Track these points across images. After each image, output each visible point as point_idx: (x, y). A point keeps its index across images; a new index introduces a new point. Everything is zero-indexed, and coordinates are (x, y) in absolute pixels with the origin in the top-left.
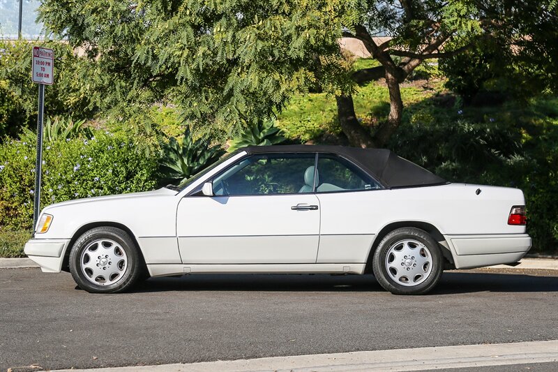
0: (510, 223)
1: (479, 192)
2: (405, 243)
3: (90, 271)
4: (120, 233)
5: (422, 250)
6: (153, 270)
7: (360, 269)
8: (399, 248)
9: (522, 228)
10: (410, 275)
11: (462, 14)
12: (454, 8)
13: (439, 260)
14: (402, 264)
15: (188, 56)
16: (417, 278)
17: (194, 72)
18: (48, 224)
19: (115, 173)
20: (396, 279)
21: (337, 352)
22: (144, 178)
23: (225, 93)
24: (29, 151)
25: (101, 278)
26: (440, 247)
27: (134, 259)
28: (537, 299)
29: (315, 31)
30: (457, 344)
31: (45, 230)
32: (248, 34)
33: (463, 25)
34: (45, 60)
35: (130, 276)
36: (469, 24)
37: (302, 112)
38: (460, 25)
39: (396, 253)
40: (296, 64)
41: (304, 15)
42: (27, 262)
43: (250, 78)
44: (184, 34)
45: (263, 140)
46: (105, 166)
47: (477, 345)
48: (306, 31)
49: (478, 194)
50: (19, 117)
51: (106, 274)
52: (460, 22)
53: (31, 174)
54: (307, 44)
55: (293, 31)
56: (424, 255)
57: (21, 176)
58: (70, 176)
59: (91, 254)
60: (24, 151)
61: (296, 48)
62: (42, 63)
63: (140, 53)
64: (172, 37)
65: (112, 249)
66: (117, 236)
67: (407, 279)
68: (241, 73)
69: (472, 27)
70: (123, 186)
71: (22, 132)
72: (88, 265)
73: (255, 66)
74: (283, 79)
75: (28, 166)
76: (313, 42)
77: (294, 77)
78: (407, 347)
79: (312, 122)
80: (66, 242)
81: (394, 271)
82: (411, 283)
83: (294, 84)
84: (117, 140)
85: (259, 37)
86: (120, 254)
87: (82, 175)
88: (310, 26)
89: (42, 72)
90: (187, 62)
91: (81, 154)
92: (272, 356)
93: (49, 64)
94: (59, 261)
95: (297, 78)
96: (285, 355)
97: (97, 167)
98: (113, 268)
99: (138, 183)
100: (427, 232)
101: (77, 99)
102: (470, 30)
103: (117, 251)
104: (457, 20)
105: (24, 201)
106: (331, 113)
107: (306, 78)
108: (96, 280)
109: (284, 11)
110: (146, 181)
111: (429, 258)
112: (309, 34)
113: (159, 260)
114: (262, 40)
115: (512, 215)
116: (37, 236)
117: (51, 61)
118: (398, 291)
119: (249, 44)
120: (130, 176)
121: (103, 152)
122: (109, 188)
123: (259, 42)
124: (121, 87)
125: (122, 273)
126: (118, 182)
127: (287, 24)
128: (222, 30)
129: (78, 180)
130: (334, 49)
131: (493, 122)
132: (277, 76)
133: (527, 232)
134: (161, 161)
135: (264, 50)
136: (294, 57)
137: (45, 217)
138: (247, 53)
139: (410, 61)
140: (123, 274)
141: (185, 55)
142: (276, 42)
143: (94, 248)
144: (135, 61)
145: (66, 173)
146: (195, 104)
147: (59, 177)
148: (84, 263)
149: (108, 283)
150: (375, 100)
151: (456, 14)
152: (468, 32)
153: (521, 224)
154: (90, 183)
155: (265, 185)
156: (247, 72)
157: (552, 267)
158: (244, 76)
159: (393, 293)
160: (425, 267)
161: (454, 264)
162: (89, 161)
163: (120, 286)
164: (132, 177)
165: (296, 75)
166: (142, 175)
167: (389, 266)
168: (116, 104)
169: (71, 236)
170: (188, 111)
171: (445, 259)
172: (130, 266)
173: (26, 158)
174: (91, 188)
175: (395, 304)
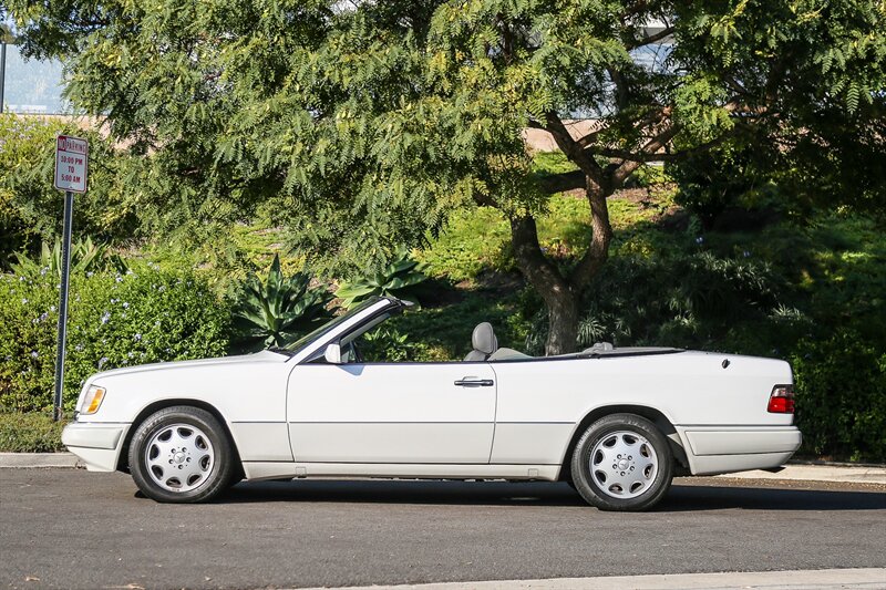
0: (771, 409)
1: (726, 364)
2: (620, 436)
3: (158, 471)
4: (204, 416)
5: (644, 447)
6: (251, 471)
7: (552, 473)
8: (611, 443)
9: (787, 418)
10: (626, 483)
11: (703, 99)
12: (691, 91)
13: (667, 463)
14: (614, 466)
15: (302, 153)
16: (635, 487)
17: (311, 176)
18: (99, 401)
19: (166, 328)
20: (605, 487)
21: (531, 578)
22: (210, 335)
23: (355, 212)
24: (29, 290)
25: (174, 481)
26: (670, 441)
27: (223, 455)
28: (808, 520)
29: (491, 121)
30: (695, 572)
31: (93, 409)
32: (390, 123)
33: (705, 115)
34: (75, 156)
35: (217, 479)
36: (714, 113)
37: (451, 235)
38: (701, 116)
39: (606, 451)
40: (461, 169)
41: (473, 97)
42: (47, 459)
43: (391, 188)
44: (297, 120)
45: (391, 279)
46: (150, 315)
47: (722, 573)
48: (476, 121)
49: (725, 367)
50: (6, 236)
51: (183, 476)
52: (701, 111)
53: (33, 327)
54: (478, 139)
55: (457, 120)
56: (645, 454)
57: (17, 329)
58: (94, 330)
59: (161, 445)
60: (21, 291)
61: (462, 145)
62: (71, 160)
63: (225, 147)
64: (275, 126)
65: (192, 439)
66: (200, 421)
67: (620, 489)
68: (377, 181)
69: (718, 119)
70: (177, 346)
71: (16, 261)
72: (156, 462)
73: (398, 170)
74: (441, 191)
75: (27, 313)
76: (488, 137)
77: (457, 187)
78: (626, 574)
79: (467, 252)
80: (125, 428)
81: (601, 476)
82: (626, 495)
83: (457, 198)
84: (166, 275)
85: (406, 128)
86: (204, 447)
87: (113, 330)
88: (484, 113)
89: (70, 174)
90: (300, 160)
91: (111, 297)
92: (445, 581)
93: (81, 162)
94: (114, 455)
95: (462, 189)
96: (462, 580)
97: (136, 317)
98: (193, 467)
99: (199, 343)
100: (651, 422)
101: (117, 216)
102: (715, 123)
103: (200, 442)
104: (696, 108)
105: (22, 369)
106: (496, 239)
107: (474, 189)
108: (168, 484)
109: (442, 89)
110: (212, 340)
111: (653, 459)
112: (479, 125)
113: (260, 455)
114: (411, 132)
115: (774, 398)
116: (81, 418)
117: (83, 158)
118: (608, 505)
119: (390, 138)
120: (188, 332)
121: (145, 294)
122: (156, 351)
123: (407, 135)
124: (190, 197)
125: (205, 475)
126: (170, 341)
127: (448, 110)
128: (349, 116)
129: (108, 337)
130: (516, 147)
131: (747, 257)
132: (432, 186)
133: (795, 423)
134: (235, 309)
135: (414, 148)
136: (458, 158)
137: (93, 390)
138: (387, 151)
139: (623, 163)
140: (207, 476)
141: (298, 151)
142: (432, 135)
143: (166, 437)
144: (218, 159)
145: (87, 326)
146: (309, 226)
147: (77, 331)
148: (151, 459)
149: (185, 488)
150: (565, 219)
151: (695, 99)
152: (712, 126)
153: (787, 411)
154: (126, 342)
155: (395, 348)
156: (387, 181)
157: (832, 477)
158: (381, 186)
159: (600, 509)
160: (646, 472)
161: (688, 469)
162: (124, 308)
163: (203, 494)
164: (191, 333)
165: (460, 184)
166: (207, 330)
167: (594, 468)
168: (182, 222)
169: (132, 418)
170: (301, 235)
171: (676, 460)
172: (219, 463)
173: (24, 301)
174: (128, 350)
175: (604, 523)
